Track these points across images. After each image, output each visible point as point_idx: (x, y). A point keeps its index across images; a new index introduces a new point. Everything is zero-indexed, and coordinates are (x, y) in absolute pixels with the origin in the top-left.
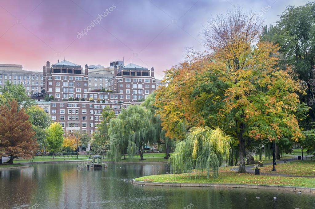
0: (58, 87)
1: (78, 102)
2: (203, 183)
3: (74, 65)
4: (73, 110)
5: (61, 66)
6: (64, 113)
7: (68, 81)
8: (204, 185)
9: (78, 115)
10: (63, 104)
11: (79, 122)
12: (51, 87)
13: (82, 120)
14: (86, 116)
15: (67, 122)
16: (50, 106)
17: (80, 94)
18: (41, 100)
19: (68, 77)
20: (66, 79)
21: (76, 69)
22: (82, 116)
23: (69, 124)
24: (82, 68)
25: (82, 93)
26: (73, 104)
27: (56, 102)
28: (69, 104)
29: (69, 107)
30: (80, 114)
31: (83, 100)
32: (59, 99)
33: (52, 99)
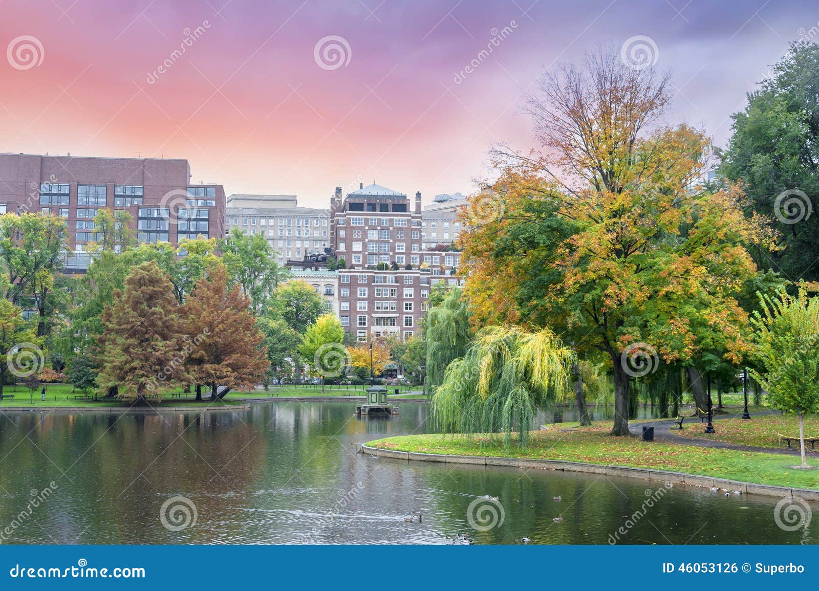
0: (357, 240)
1: (395, 271)
2: (494, 455)
3: (391, 194)
4: (385, 290)
5: (365, 196)
6: (366, 296)
7: (379, 228)
8: (496, 462)
9: (395, 299)
10: (365, 276)
11: (398, 315)
12: (344, 240)
13: (405, 310)
14: (413, 303)
15: (373, 315)
16: (337, 280)
17: (404, 256)
18: (320, 269)
19: (379, 220)
20: (375, 223)
21: (396, 203)
22: (404, 303)
23: (377, 319)
24: (409, 200)
25: (408, 253)
26: (385, 278)
27: (350, 272)
28: (377, 277)
29: (377, 282)
30: (400, 299)
31: (409, 267)
32: (358, 266)
33: (343, 265)
